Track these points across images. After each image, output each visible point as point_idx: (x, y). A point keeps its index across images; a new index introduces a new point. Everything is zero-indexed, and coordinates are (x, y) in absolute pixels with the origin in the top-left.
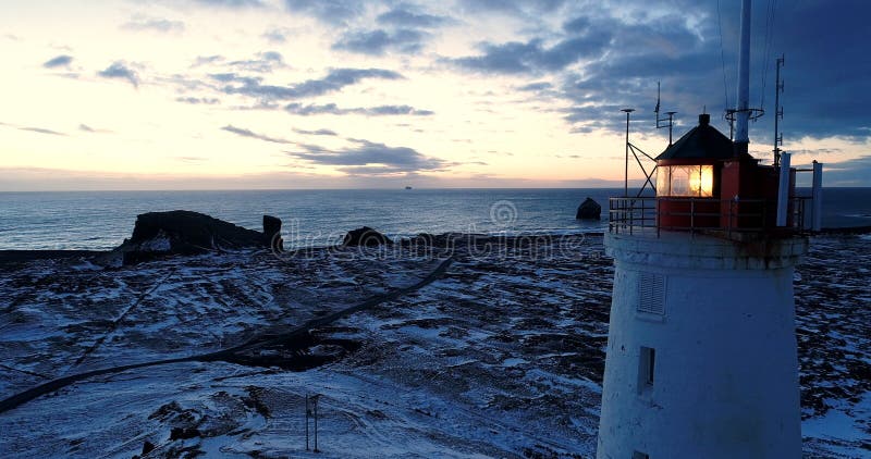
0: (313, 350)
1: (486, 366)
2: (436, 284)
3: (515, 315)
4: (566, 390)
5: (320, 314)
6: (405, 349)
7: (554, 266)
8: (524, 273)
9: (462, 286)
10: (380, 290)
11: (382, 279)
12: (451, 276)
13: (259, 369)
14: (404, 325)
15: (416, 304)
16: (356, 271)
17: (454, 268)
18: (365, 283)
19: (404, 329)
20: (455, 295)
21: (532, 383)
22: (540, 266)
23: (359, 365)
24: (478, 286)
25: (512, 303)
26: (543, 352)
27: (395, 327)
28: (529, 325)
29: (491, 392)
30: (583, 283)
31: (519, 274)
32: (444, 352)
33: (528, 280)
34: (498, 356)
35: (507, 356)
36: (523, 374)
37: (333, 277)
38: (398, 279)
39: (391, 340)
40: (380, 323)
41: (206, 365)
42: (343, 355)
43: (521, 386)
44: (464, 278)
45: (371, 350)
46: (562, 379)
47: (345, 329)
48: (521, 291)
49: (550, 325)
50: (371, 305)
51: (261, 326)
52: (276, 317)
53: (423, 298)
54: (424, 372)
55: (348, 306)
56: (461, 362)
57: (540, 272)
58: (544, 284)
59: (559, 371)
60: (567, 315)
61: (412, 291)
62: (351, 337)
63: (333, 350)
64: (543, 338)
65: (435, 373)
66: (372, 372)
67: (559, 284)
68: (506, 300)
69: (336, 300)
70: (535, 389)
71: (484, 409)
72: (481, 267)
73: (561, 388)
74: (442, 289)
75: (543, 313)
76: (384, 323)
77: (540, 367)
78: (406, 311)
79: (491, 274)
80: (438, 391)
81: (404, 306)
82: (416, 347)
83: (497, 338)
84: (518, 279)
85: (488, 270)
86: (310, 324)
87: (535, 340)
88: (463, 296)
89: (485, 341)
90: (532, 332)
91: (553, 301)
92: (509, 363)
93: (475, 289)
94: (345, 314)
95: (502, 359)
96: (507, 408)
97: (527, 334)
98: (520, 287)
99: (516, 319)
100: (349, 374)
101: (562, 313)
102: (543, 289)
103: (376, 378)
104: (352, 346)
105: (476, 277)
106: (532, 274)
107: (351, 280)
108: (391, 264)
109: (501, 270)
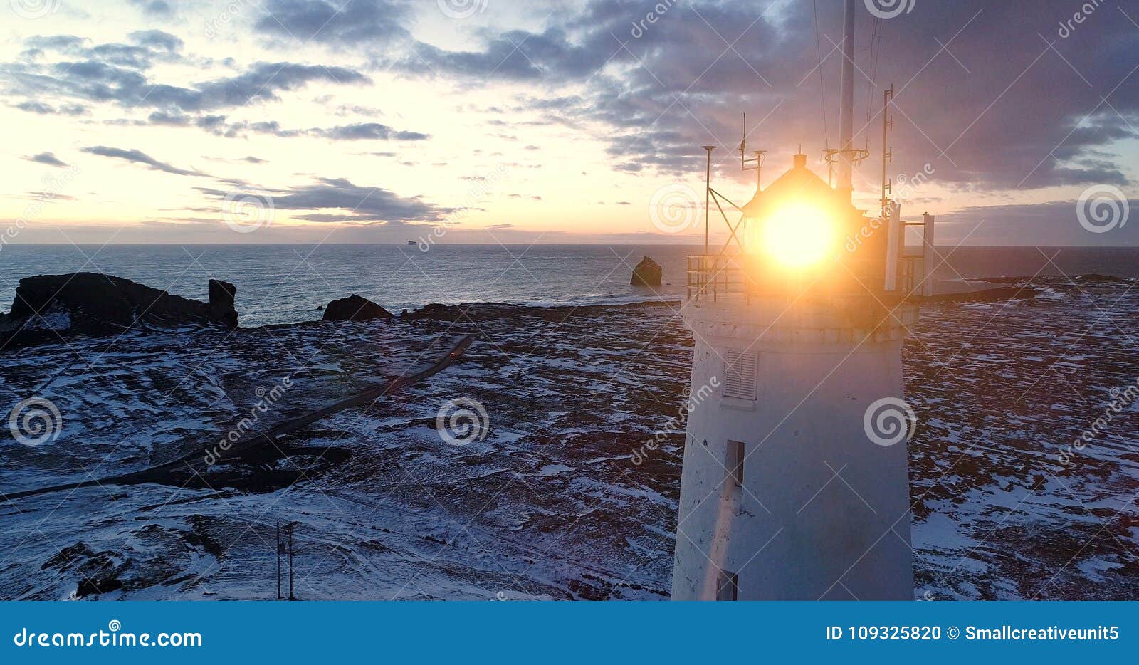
0: (283, 463)
2: (451, 370)
3: (555, 408)
4: (622, 503)
5: (291, 414)
6: (412, 457)
7: (604, 345)
8: (566, 354)
9: (486, 372)
10: (376, 379)
11: (378, 365)
12: (471, 359)
13: (205, 492)
14: (409, 426)
15: (424, 398)
16: (342, 354)
17: (474, 349)
18: (355, 370)
19: (408, 432)
20: (478, 384)
21: (577, 496)
22: (586, 345)
23: (346, 481)
24: (507, 372)
25: (552, 393)
26: (590, 455)
27: (396, 429)
28: (572, 421)
30: (640, 365)
31: (559, 356)
32: (463, 459)
35: (545, 461)
36: (567, 485)
37: (310, 363)
38: (400, 365)
39: (392, 446)
40: (377, 424)
41: (127, 489)
42: (324, 468)
43: (565, 500)
44: (489, 362)
45: (366, 460)
46: (614, 488)
47: (328, 434)
48: (561, 377)
49: (600, 421)
50: (364, 400)
51: (207, 433)
52: (229, 419)
53: (435, 389)
54: (436, 487)
55: (331, 402)
56: (486, 472)
57: (586, 352)
58: (591, 368)
59: (610, 479)
60: (623, 408)
61: (418, 380)
62: (336, 443)
63: (311, 461)
64: (591, 438)
65: (450, 488)
66: (367, 490)
67: (611, 367)
68: (543, 389)
69: (315, 394)
70: (581, 504)
71: (517, 532)
72: (509, 347)
73: (614, 501)
74: (460, 377)
75: (591, 406)
76: (382, 424)
77: (589, 475)
78: (411, 407)
79: (524, 356)
80: (456, 511)
81: (407, 400)
82: (426, 455)
83: (532, 439)
84: (556, 363)
85: (520, 351)
86: (279, 428)
87: (580, 440)
88: (487, 386)
89: (516, 443)
90: (576, 430)
91: (602, 389)
92: (548, 471)
93: (504, 375)
94: (327, 413)
95: (539, 467)
96: (547, 530)
97: (570, 433)
98: (561, 372)
99: (556, 414)
100: (335, 493)
101: (615, 404)
102: (591, 375)
103: (372, 497)
104: (339, 456)
105: (504, 361)
106: (576, 355)
107: (335, 367)
108: (389, 344)
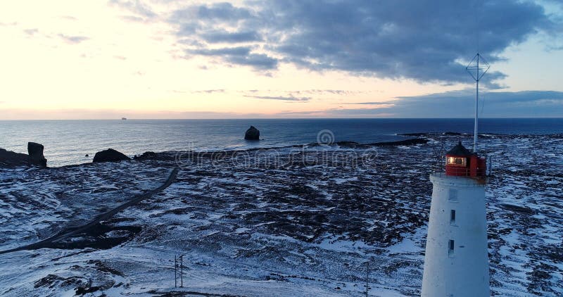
0: (109, 234)
1: (227, 234)
2: (173, 185)
3: (232, 202)
4: (277, 243)
5: (102, 211)
6: (172, 228)
7: (244, 171)
8: (227, 176)
9: (191, 186)
10: (137, 192)
11: (135, 185)
12: (182, 180)
13: (77, 251)
14: (164, 214)
15: (166, 200)
16: (113, 180)
17: (181, 175)
18: (124, 188)
19: (165, 217)
20: (189, 192)
21: (256, 241)
22: (235, 171)
23: (146, 241)
24: (201, 185)
25: (228, 195)
26: (256, 223)
27: (158, 215)
28: (243, 207)
29: (236, 248)
30: (265, 180)
31: (224, 177)
32: (198, 228)
33: (231, 180)
34: (231, 227)
35: (236, 227)
36: (250, 237)
37: (98, 185)
38: (146, 184)
39: (161, 224)
40: (147, 214)
41: (37, 252)
42: (132, 236)
43: (250, 243)
44: (190, 181)
45: (150, 231)
46: (272, 237)
47: (125, 219)
48: (229, 187)
49: (255, 207)
50: (135, 202)
51: (62, 222)
52: (70, 215)
53: (169, 195)
54: (190, 241)
55: (119, 204)
56: (211, 233)
57: (236, 174)
58: (241, 182)
59: (269, 233)
60: (263, 200)
61: (159, 191)
62: (132, 224)
63: (124, 233)
64: (253, 215)
65: (197, 241)
66: (158, 245)
67: (250, 181)
68: (222, 193)
69: (109, 200)
70: (259, 244)
71: (234, 258)
72: (198, 173)
73: (273, 242)
74: (180, 189)
75: (247, 200)
76: (151, 214)
77: (258, 231)
78: (161, 204)
79: (207, 177)
80: (203, 251)
81: (159, 201)
82: (178, 227)
83: (227, 217)
84: (224, 180)
85: (204, 175)
86: (98, 218)
87: (249, 216)
88: (194, 193)
89: (220, 219)
90: (245, 211)
91: (251, 192)
92: (239, 231)
93: (201, 188)
94: (121, 209)
95: (235, 229)
96: (248, 256)
97: (243, 213)
98: (227, 185)
99: (233, 204)
100: (143, 247)
101: (259, 199)
102: (242, 185)
103: (162, 247)
104: (135, 230)
105: (198, 180)
106: (232, 176)
107: (113, 186)
108: (136, 173)
109: (212, 175)
